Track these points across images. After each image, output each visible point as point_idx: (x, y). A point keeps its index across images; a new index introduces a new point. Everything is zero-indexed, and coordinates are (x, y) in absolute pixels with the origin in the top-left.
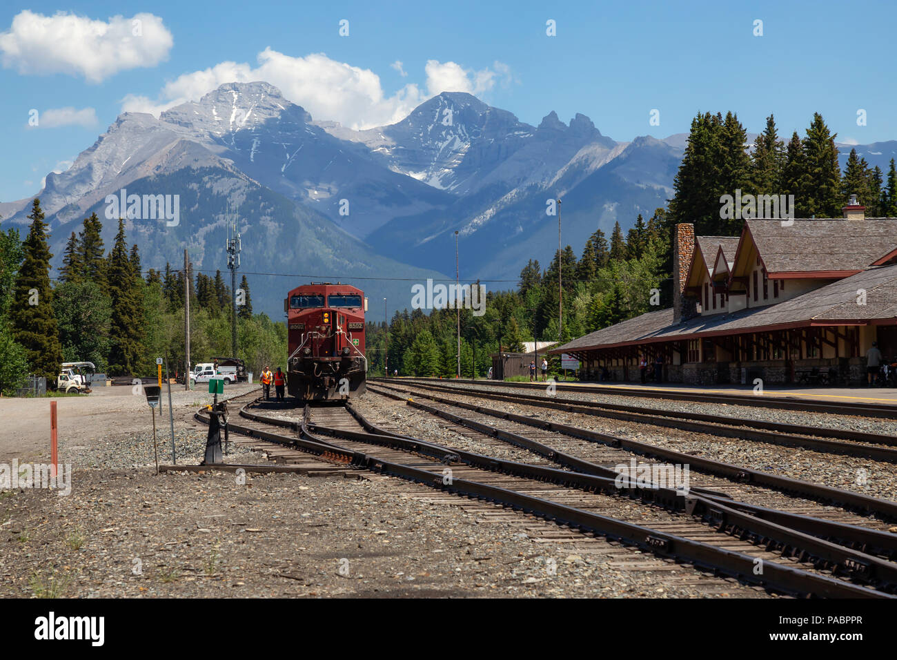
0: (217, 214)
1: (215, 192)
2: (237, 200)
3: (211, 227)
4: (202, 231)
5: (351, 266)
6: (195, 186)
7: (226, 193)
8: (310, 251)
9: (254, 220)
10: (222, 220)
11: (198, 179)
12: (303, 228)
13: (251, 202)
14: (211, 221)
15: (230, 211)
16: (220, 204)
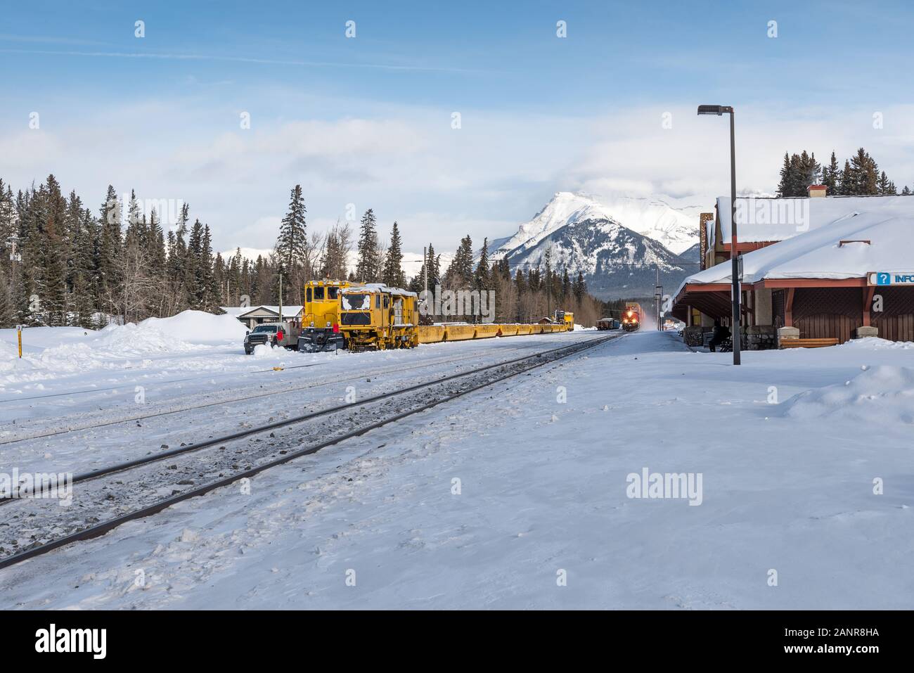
0: (603, 242)
1: (602, 231)
2: (614, 235)
3: (600, 249)
4: (596, 251)
5: (673, 269)
6: (592, 228)
7: (608, 232)
8: (651, 261)
9: (622, 245)
10: (606, 246)
11: (594, 225)
12: (648, 249)
13: (621, 236)
14: (601, 246)
15: (610, 241)
16: (605, 237)
